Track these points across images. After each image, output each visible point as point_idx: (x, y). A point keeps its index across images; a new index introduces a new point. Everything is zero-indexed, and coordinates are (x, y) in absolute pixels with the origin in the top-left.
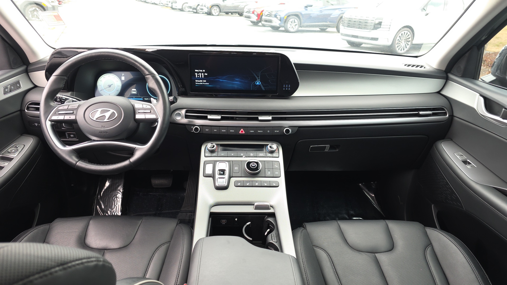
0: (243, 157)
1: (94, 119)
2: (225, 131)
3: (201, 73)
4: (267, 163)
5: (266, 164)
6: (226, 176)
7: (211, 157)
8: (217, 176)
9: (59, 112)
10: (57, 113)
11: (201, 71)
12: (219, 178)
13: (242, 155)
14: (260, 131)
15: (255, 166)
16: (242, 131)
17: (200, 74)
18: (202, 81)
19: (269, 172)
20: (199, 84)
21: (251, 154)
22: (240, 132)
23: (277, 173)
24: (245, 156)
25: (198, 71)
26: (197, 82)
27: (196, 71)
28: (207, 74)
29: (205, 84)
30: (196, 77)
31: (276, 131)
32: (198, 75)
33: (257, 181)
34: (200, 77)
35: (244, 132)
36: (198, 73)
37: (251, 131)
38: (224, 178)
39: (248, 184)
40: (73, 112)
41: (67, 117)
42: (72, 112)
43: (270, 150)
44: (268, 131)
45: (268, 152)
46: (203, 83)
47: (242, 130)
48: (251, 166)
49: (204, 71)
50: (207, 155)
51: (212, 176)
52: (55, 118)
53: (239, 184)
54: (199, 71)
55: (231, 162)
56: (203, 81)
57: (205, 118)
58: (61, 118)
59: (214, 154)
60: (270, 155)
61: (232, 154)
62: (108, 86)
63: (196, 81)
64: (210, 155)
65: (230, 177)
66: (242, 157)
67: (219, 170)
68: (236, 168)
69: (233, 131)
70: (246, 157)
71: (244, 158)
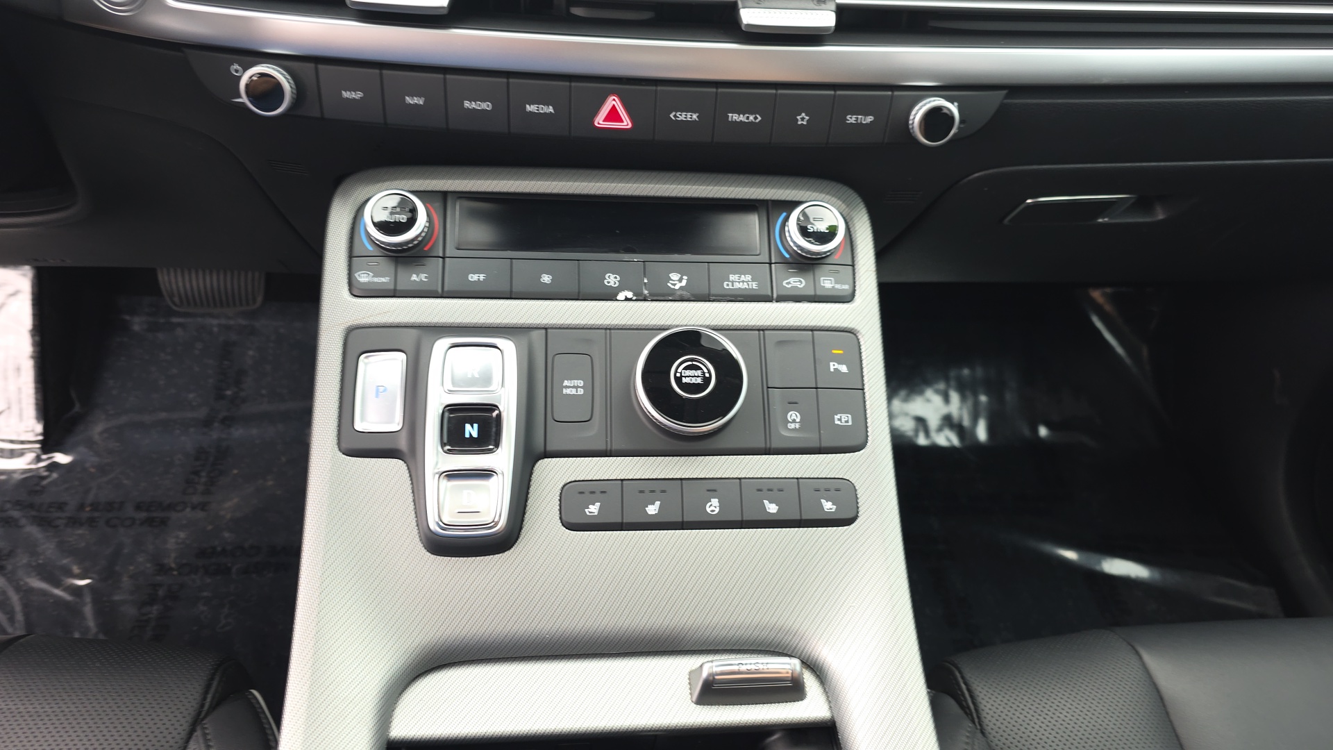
0: (621, 296)
2: (486, 106)
4: (781, 343)
5: (774, 355)
6: (503, 458)
7: (394, 294)
8: (436, 458)
12: (452, 475)
13: (612, 280)
14: (742, 118)
15: (707, 381)
16: (613, 115)
19: (794, 416)
21: (675, 276)
22: (600, 121)
23: (845, 417)
24: (630, 295)
31: (851, 119)
33: (712, 486)
35: (626, 123)
37: (682, 116)
38: (485, 474)
39: (652, 510)
43: (798, 246)
44: (803, 119)
45: (785, 262)
47: (612, 102)
48: (678, 380)
50: (363, 278)
51: (403, 444)
53: (594, 509)
55: (537, 336)
59: (418, 277)
60: (796, 283)
61: (546, 279)
64: (384, 280)
65: (528, 458)
66: (610, 296)
67: (452, 409)
68: (573, 387)
69: (551, 109)
70: (641, 298)
71: (631, 303)
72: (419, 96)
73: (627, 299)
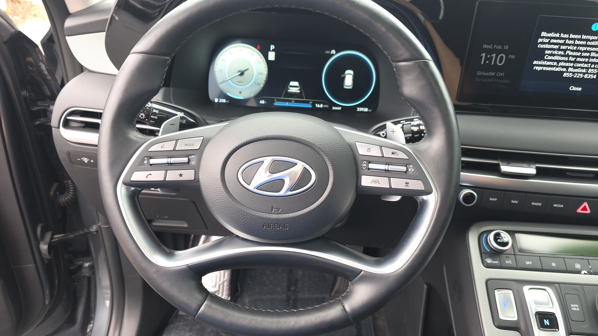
0: (583, 272)
1: (252, 187)
2: (540, 204)
3: (498, 52)
6: (562, 333)
7: (501, 268)
8: (537, 332)
9: (152, 161)
10: (145, 162)
11: (500, 47)
13: (578, 266)
16: (585, 209)
17: (494, 55)
18: (493, 74)
20: (483, 80)
22: (579, 211)
24: (586, 272)
25: (491, 47)
26: (482, 76)
27: (485, 46)
28: (513, 57)
29: (499, 81)
30: (482, 63)
32: (486, 59)
34: (492, 64)
35: (589, 211)
36: (489, 52)
40: (189, 160)
41: (173, 176)
42: (185, 160)
46: (496, 80)
47: (585, 204)
49: (507, 47)
50: (487, 261)
51: (520, 327)
52: (139, 176)
54: (493, 46)
55: (557, 287)
56: (495, 74)
57: (495, 170)
58: (157, 176)
59: (508, 262)
61: (554, 264)
62: (239, 72)
63: (479, 73)
64: (497, 263)
65: (568, 335)
66: (579, 272)
67: (538, 313)
68: (575, 307)
69: (562, 206)
70: (590, 273)
71: (587, 276)
72: (516, 200)
73: (585, 274)
